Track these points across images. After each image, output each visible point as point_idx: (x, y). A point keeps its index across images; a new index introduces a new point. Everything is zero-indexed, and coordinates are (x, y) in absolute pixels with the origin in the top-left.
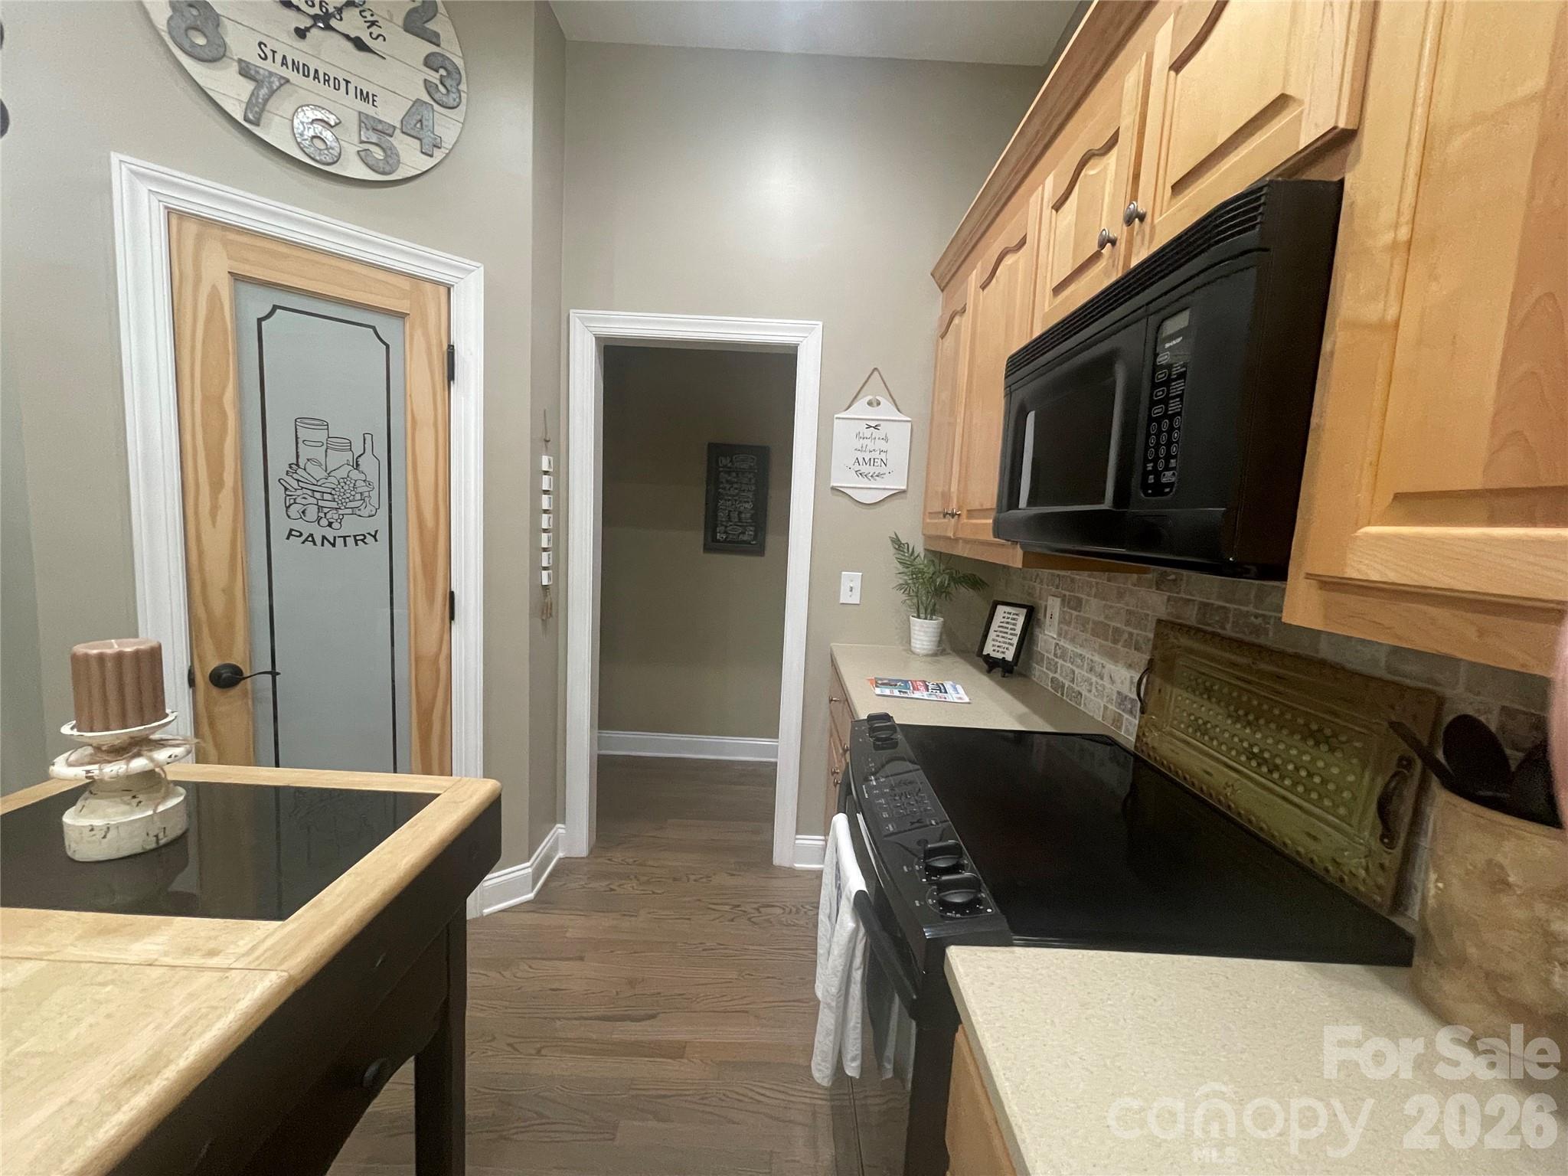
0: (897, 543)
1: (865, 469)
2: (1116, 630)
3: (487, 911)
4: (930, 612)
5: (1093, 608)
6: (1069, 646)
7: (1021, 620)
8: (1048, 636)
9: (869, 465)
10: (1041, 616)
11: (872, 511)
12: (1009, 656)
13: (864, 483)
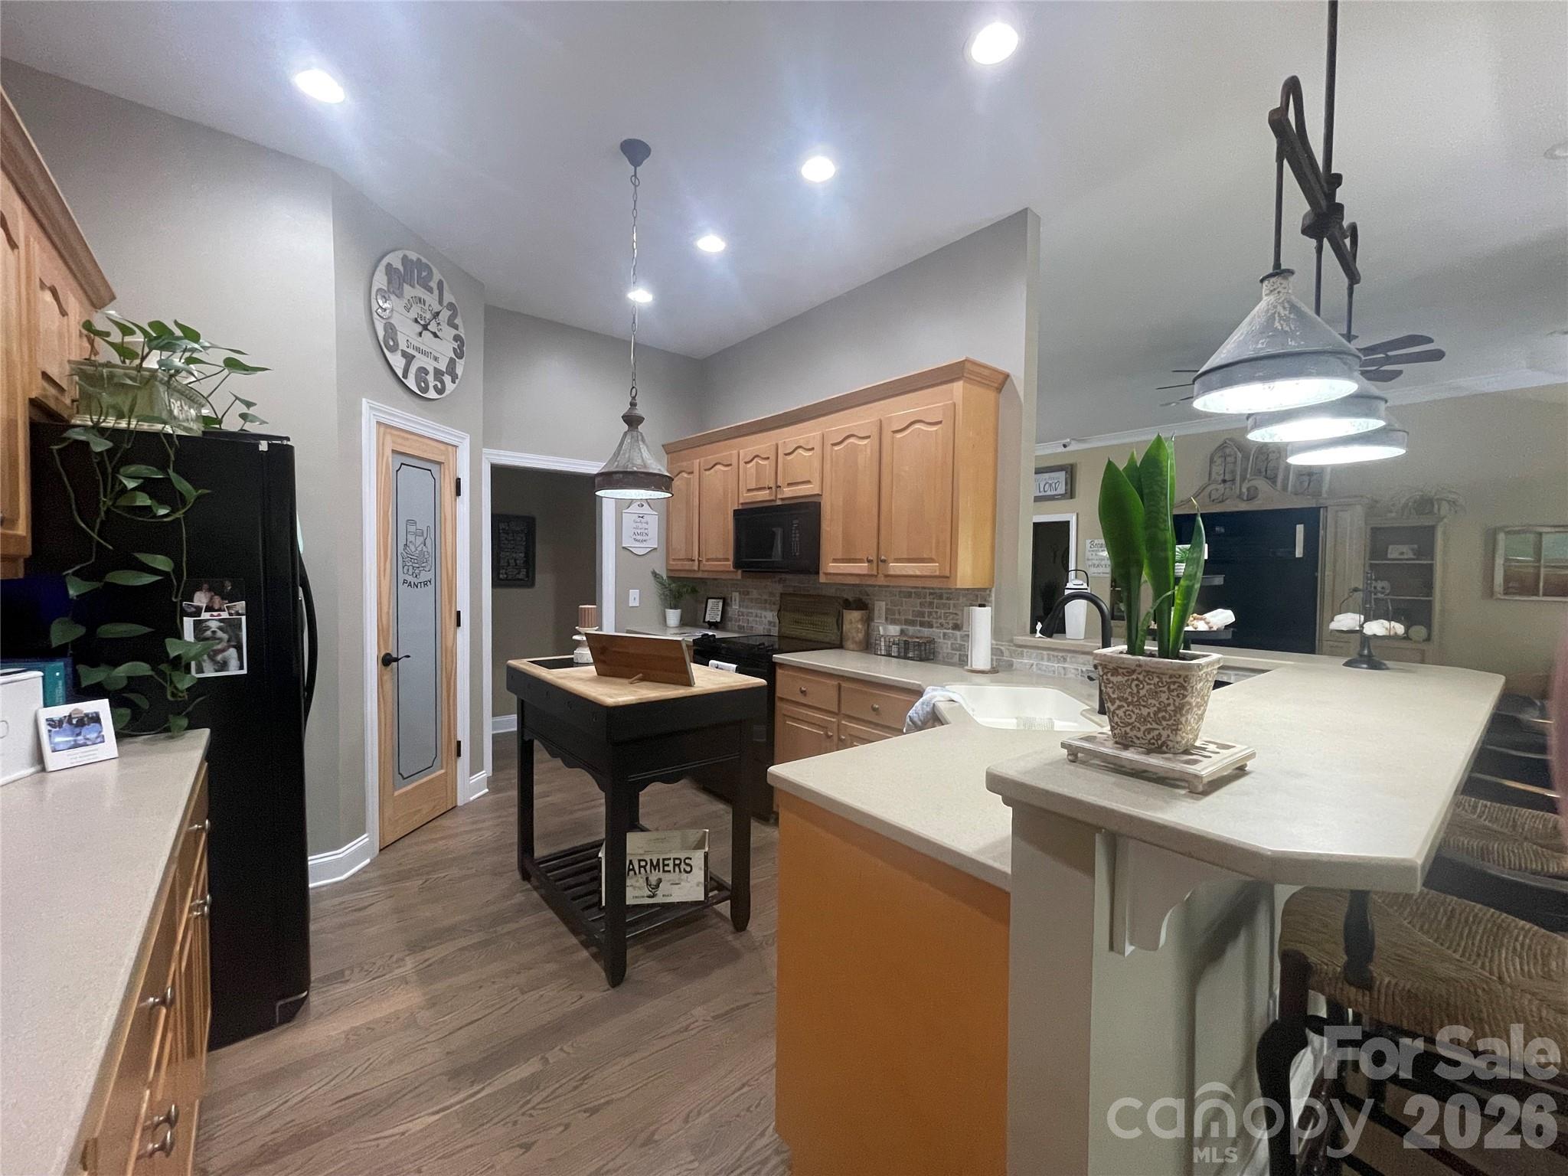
0: (655, 575)
1: (638, 537)
2: (766, 600)
3: (472, 799)
4: (675, 607)
5: (755, 594)
6: (744, 610)
7: (721, 604)
8: (734, 608)
9: (640, 536)
10: (729, 601)
11: (638, 559)
12: (718, 620)
13: (638, 544)
